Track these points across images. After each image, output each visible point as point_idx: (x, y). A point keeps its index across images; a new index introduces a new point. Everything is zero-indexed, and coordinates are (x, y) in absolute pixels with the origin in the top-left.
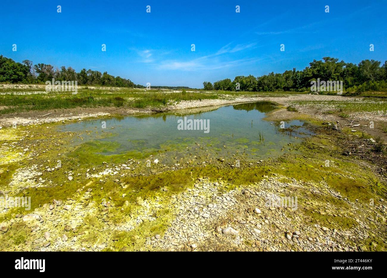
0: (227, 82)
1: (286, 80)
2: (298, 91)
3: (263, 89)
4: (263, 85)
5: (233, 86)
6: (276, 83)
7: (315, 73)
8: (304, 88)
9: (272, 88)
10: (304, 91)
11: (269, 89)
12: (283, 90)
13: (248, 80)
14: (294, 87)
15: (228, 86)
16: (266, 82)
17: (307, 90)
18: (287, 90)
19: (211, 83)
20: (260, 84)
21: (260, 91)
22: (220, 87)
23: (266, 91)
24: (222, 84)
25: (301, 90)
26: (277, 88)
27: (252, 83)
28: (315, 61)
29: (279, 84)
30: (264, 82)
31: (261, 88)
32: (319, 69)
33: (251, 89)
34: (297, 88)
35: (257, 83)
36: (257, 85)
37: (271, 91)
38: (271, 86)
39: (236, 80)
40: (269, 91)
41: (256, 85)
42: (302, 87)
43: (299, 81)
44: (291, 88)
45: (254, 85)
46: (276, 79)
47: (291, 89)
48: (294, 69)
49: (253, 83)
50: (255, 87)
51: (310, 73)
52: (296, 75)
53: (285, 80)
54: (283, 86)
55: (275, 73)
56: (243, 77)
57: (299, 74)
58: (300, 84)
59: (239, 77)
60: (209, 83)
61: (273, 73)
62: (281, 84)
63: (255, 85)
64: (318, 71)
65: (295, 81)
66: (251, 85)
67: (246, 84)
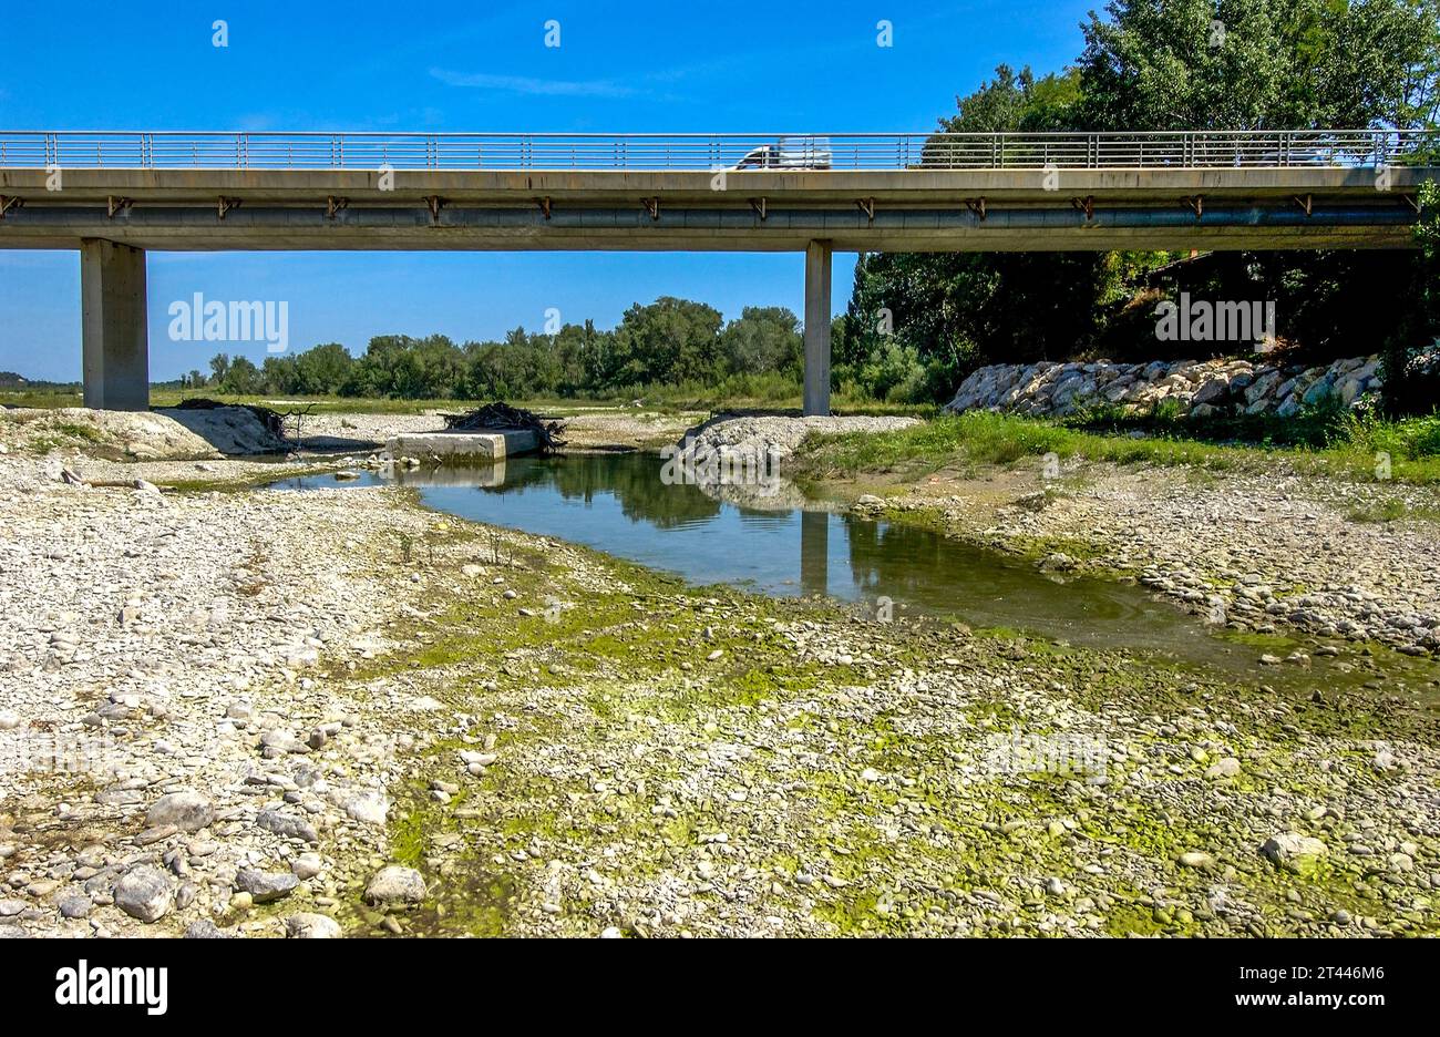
0: (330, 356)
1: (566, 361)
2: (598, 399)
5: (367, 376)
7: (639, 346)
9: (520, 387)
11: (513, 393)
12: (556, 395)
13: (434, 357)
14: (586, 386)
15: (345, 379)
16: (498, 367)
17: (619, 395)
18: (568, 396)
19: (250, 359)
26: (538, 387)
28: (637, 307)
29: (542, 376)
30: (492, 367)
31: (484, 387)
32: (647, 332)
33: (448, 391)
34: (596, 388)
35: (467, 369)
36: (469, 375)
38: (518, 380)
39: (377, 352)
41: (465, 378)
44: (579, 388)
45: (457, 377)
46: (533, 357)
47: (578, 392)
49: (454, 369)
51: (626, 345)
53: (558, 360)
54: (555, 384)
55: (527, 333)
56: (405, 339)
57: (598, 344)
58: (606, 376)
59: (390, 340)
60: (239, 363)
61: (521, 330)
62: (548, 375)
63: (461, 376)
64: (647, 338)
66: (448, 376)
67: (427, 374)
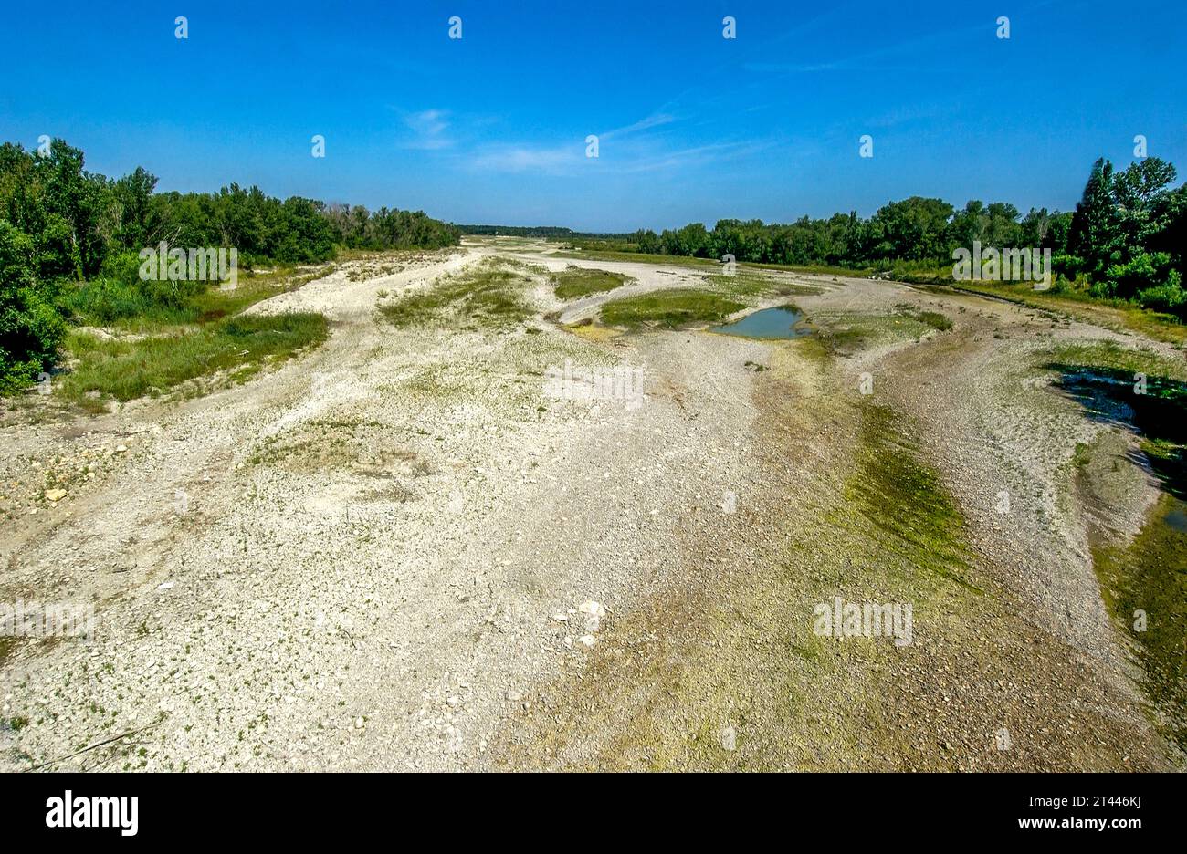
3: (783, 258)
4: (784, 248)
6: (811, 244)
8: (867, 262)
10: (868, 267)
20: (777, 247)
21: (776, 262)
22: (679, 244)
23: (789, 263)
24: (685, 240)
25: (860, 264)
27: (759, 241)
37: (801, 263)
40: (795, 263)
42: (864, 259)
43: (858, 245)
48: (852, 213)
50: (766, 252)
52: (854, 232)
65: (851, 244)
